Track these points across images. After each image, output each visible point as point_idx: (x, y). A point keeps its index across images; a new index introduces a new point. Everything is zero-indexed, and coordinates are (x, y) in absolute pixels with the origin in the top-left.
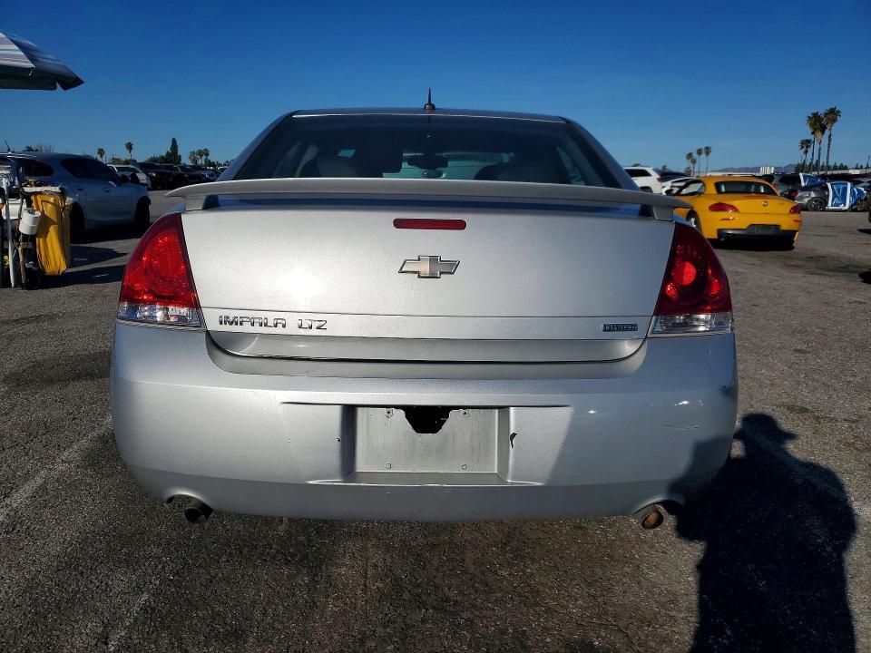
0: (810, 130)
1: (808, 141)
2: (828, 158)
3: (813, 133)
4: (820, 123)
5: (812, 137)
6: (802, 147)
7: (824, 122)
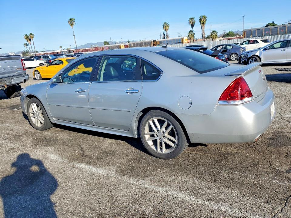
0: (26, 40)
1: (27, 44)
2: (35, 49)
3: (27, 41)
4: (29, 38)
5: (27, 43)
6: (25, 46)
7: (30, 37)
